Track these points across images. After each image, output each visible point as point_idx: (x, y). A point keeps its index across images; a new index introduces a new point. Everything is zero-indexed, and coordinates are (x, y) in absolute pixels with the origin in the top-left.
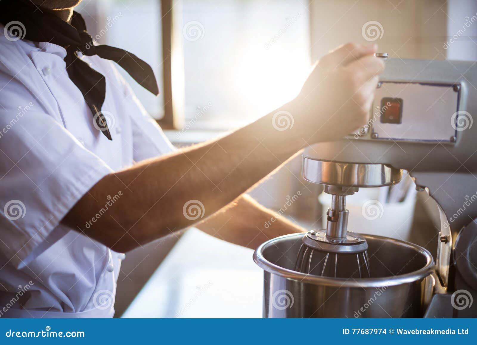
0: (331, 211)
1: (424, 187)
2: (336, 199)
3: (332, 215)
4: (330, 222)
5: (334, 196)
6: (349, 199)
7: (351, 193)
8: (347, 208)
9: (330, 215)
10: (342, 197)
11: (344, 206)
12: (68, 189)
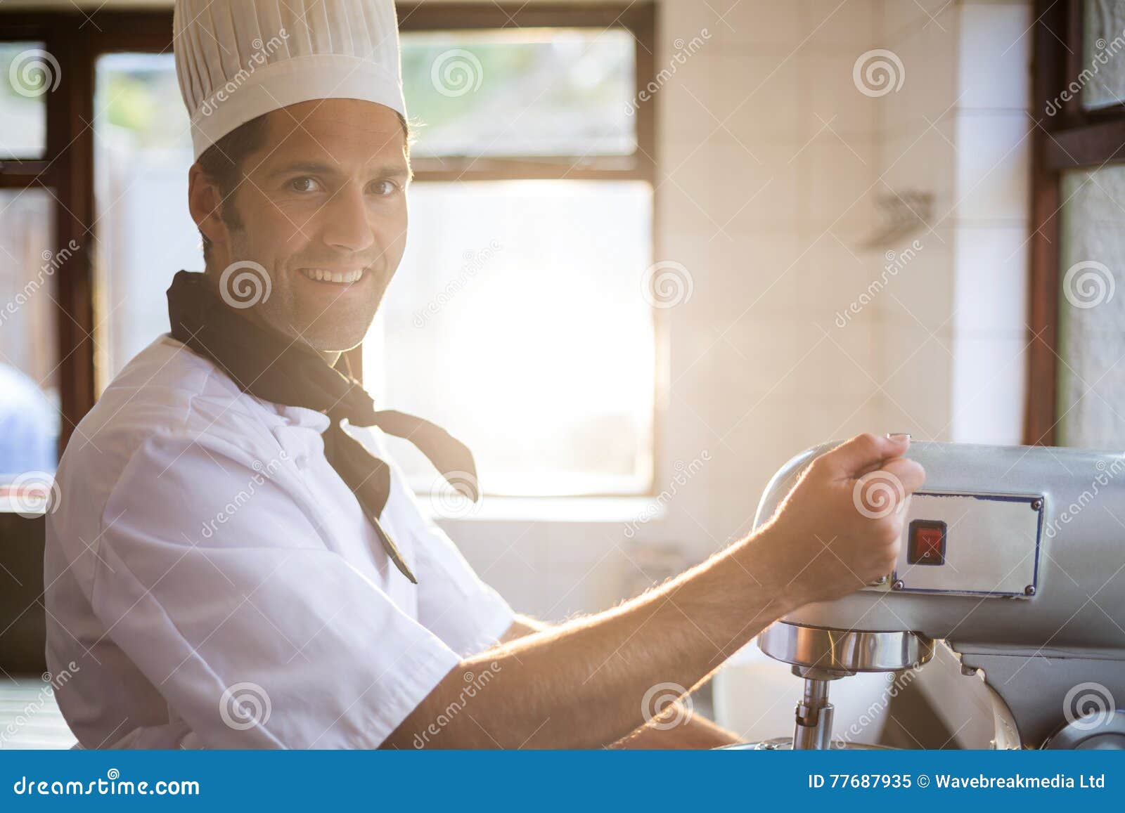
0: (804, 708)
1: (975, 669)
2: (813, 685)
3: (806, 714)
4: (801, 728)
5: (809, 682)
6: (834, 686)
7: (837, 677)
8: (830, 701)
9: (802, 715)
10: (822, 683)
11: (825, 698)
12: (394, 693)
